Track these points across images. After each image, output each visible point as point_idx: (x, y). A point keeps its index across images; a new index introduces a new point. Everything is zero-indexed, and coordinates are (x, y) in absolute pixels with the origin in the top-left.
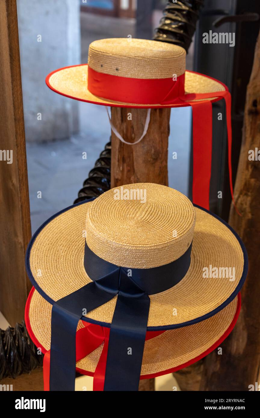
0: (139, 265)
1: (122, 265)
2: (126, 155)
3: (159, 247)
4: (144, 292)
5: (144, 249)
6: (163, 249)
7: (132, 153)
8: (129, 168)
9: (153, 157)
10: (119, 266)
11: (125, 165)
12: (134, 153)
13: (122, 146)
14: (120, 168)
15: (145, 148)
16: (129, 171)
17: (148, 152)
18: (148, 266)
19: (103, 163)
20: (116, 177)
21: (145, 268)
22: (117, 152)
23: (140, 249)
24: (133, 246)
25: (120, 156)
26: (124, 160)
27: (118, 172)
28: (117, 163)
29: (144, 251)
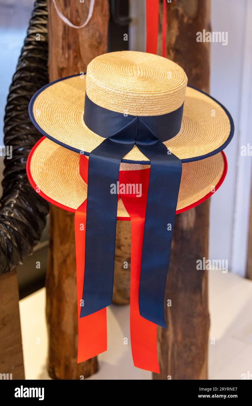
0: (154, 112)
1: (139, 115)
2: (71, 40)
3: (171, 93)
4: (158, 140)
5: (160, 95)
6: (174, 94)
7: (78, 38)
8: (75, 54)
9: (98, 40)
10: (136, 116)
11: (71, 52)
12: (80, 38)
13: (67, 32)
14: (65, 56)
15: (91, 31)
16: (75, 57)
17: (93, 36)
18: (162, 113)
19: (27, 63)
20: (61, 66)
21: (160, 115)
22: (61, 40)
23: (156, 95)
24: (150, 94)
25: (64, 43)
26: (69, 47)
27: (62, 60)
28: (61, 51)
29: (160, 97)
